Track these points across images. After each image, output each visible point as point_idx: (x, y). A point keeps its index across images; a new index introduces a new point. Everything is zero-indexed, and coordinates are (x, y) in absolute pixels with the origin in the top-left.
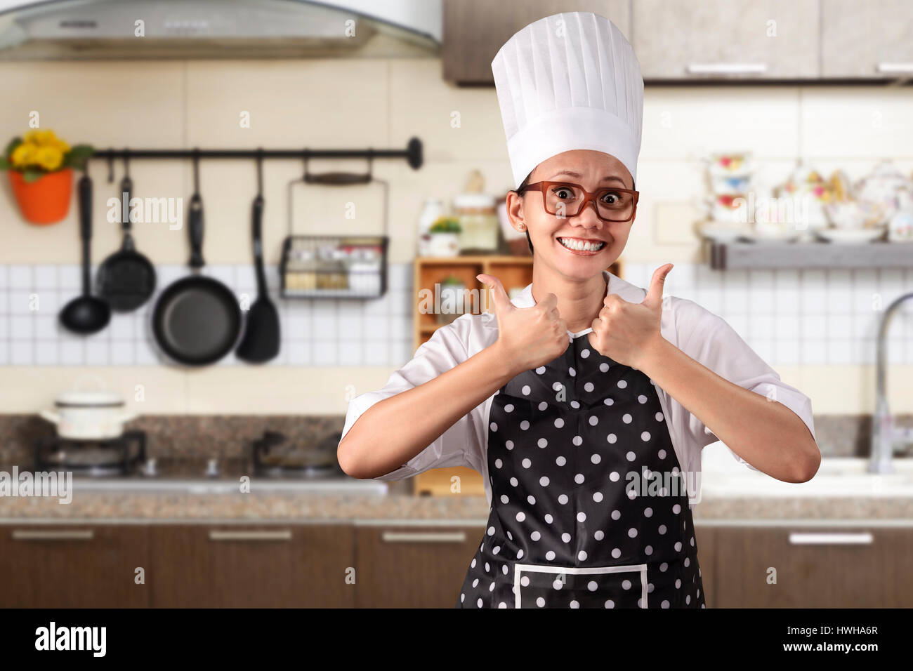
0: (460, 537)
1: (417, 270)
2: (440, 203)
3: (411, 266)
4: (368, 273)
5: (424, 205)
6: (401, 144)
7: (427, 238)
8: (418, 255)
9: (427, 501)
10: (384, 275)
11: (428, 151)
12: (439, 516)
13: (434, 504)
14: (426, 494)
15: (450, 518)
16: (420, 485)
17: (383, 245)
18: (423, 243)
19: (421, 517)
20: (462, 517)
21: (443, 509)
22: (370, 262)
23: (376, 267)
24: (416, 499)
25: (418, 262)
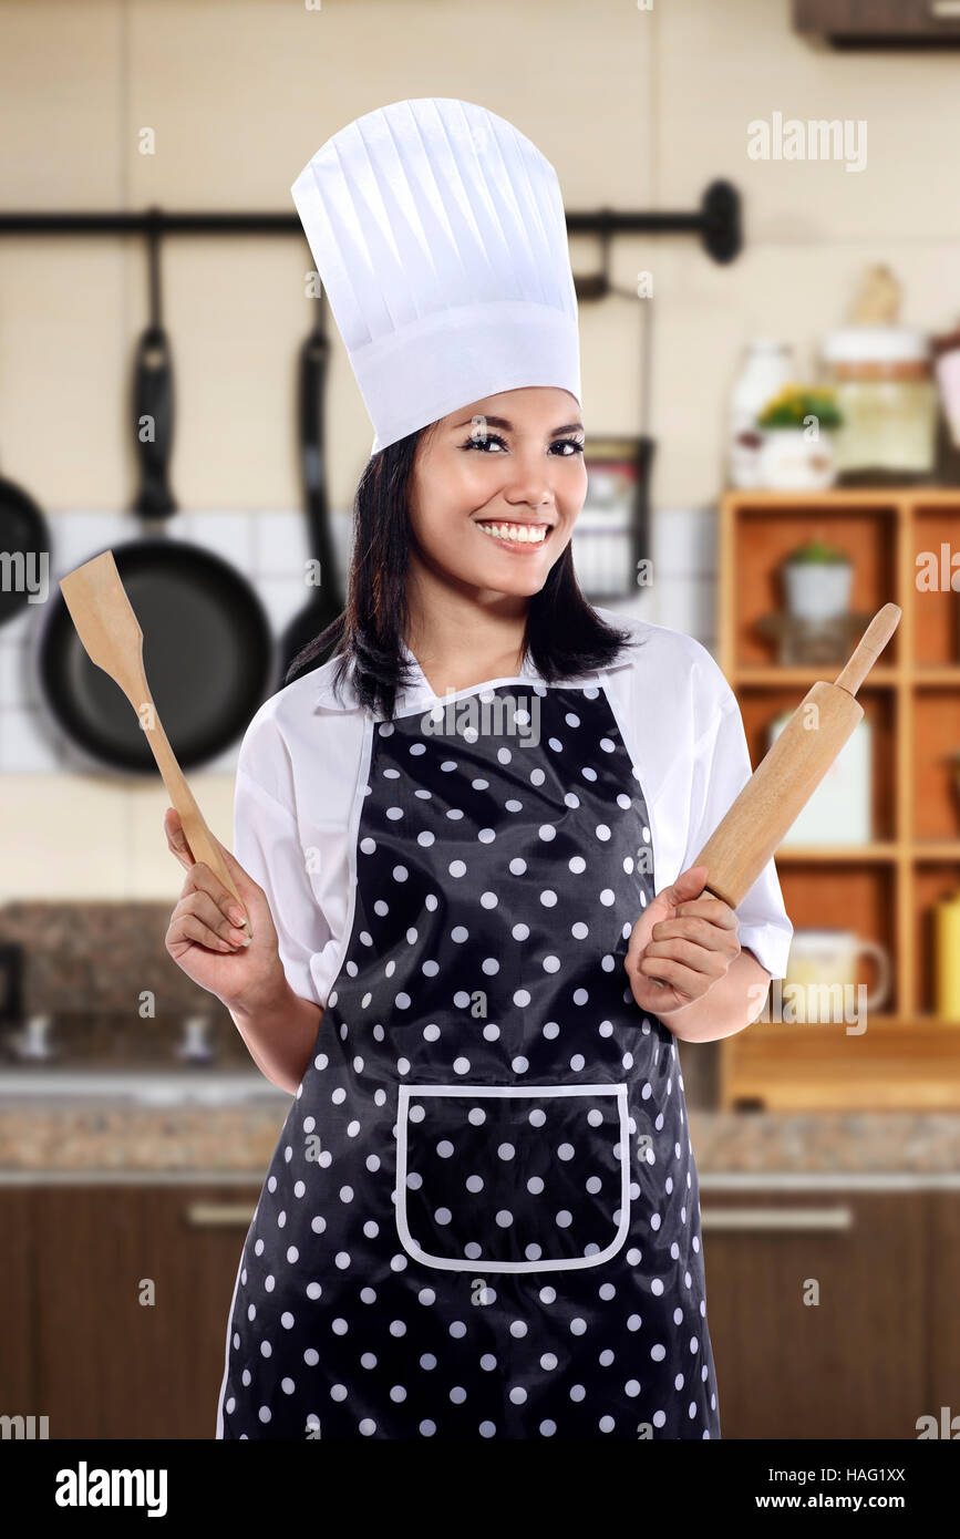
0: (838, 1219)
1: (727, 523)
2: (786, 351)
3: (711, 512)
4: (599, 533)
5: (747, 353)
6: (686, 197)
7: (751, 441)
8: (729, 486)
9: (754, 1123)
10: (640, 539)
11: (756, 217)
12: (786, 1166)
13: (769, 1134)
14: (750, 1106)
15: (813, 1169)
16: (735, 1086)
17: (638, 460)
18: (743, 455)
19: (736, 1168)
20: (845, 1169)
21: (794, 1147)
22: (602, 505)
23: (620, 517)
24: (725, 1120)
25: (730, 504)
